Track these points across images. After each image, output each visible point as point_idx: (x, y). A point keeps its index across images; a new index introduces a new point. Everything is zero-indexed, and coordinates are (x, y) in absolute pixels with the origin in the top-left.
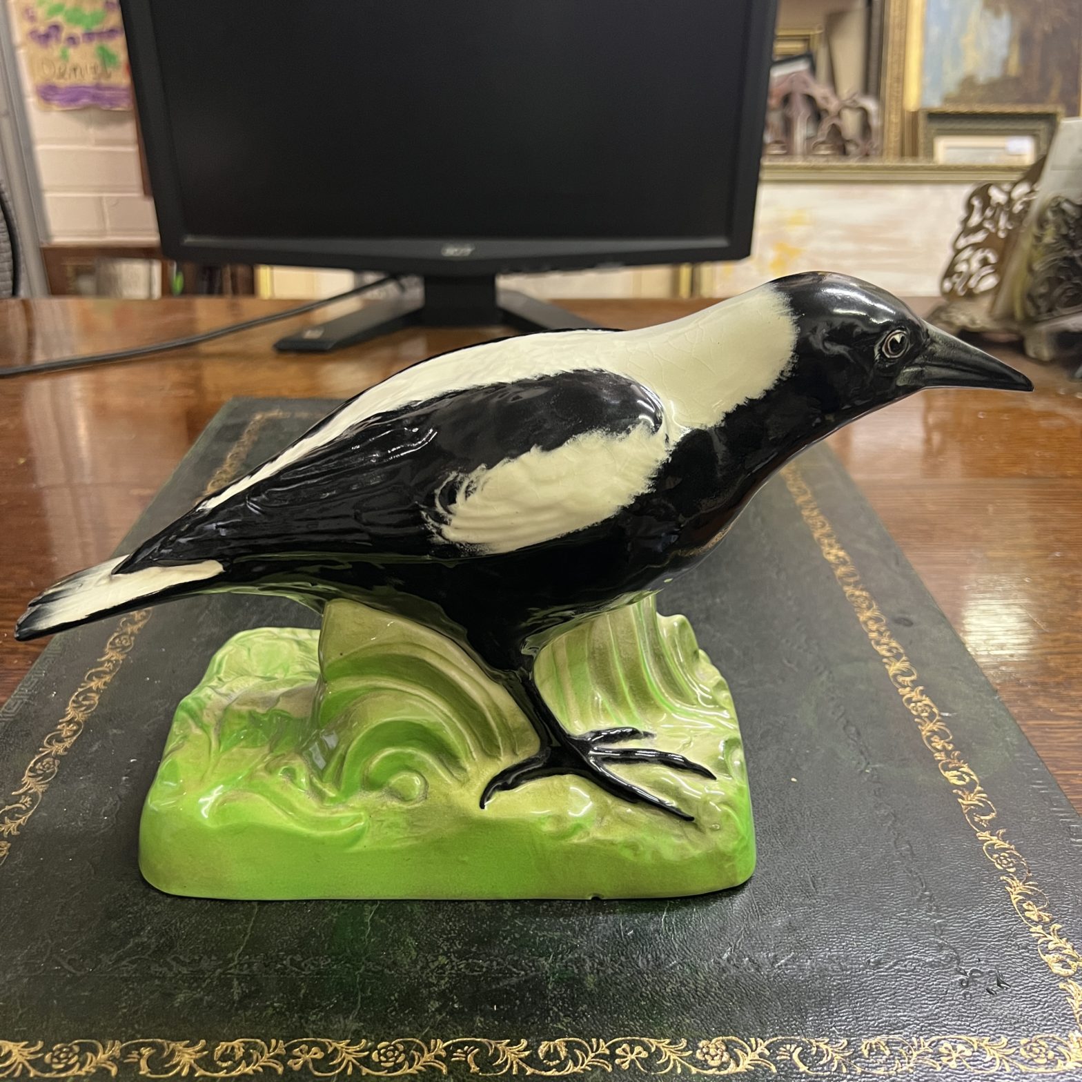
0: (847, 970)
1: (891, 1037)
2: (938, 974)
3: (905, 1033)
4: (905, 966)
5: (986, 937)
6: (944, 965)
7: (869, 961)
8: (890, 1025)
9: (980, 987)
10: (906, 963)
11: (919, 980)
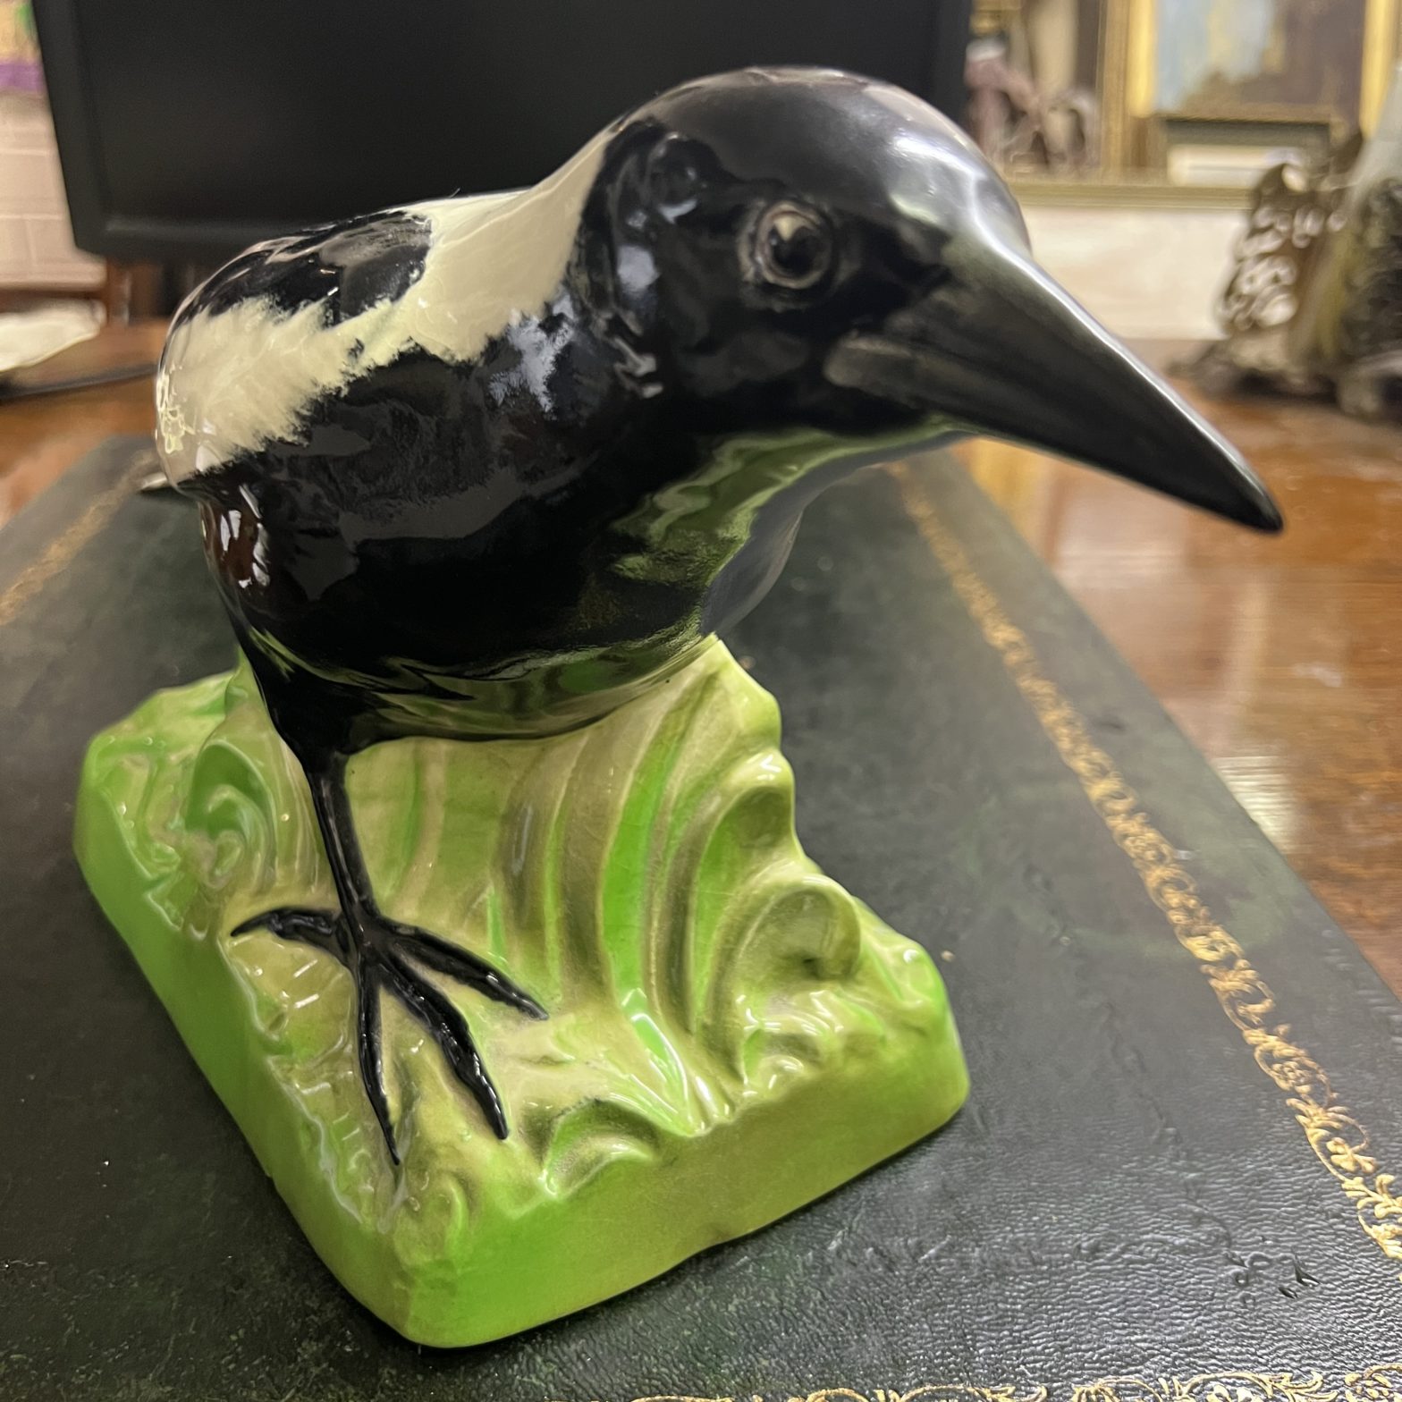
0: (1042, 1264)
1: (1123, 1378)
2: (1196, 1264)
3: (1147, 1372)
4: (1141, 1253)
5: (1271, 1200)
6: (1205, 1249)
7: (1079, 1247)
8: (1120, 1358)
9: (1268, 1285)
10: (1142, 1248)
11: (1165, 1276)
